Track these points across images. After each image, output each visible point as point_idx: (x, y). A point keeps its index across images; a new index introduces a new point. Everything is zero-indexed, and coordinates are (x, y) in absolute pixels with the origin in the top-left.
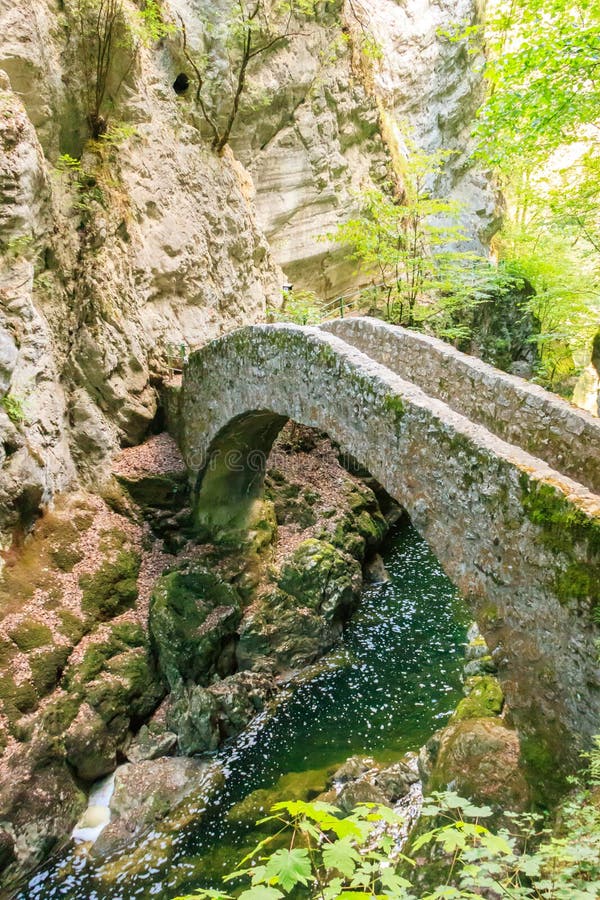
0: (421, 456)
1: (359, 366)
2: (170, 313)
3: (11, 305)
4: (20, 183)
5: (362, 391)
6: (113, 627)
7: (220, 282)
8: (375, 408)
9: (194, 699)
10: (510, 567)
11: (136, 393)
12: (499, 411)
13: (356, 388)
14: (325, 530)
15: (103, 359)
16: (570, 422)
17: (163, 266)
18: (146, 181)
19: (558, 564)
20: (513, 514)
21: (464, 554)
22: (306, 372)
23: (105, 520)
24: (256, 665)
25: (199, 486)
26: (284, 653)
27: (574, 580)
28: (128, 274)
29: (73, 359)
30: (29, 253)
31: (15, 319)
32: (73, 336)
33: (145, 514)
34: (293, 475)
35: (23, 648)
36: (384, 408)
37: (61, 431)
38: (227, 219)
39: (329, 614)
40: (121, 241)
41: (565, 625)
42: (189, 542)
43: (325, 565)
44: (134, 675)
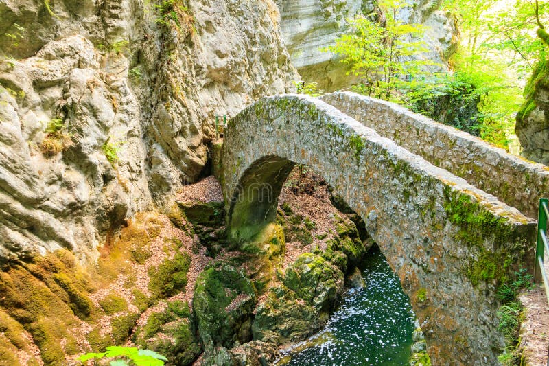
0: (374, 179)
1: (334, 118)
2: (219, 96)
3: (113, 84)
4: (122, 5)
5: (334, 135)
6: (168, 303)
7: (253, 77)
8: (343, 146)
9: (219, 356)
10: (436, 259)
11: (193, 148)
12: (436, 151)
13: (331, 133)
14: (319, 247)
15: (172, 124)
16: (489, 156)
17: (215, 64)
18: (206, 8)
19: (471, 255)
20: (438, 218)
21: (403, 251)
22: (299, 125)
23: (168, 231)
24: (265, 337)
25: (231, 211)
26: (285, 330)
27: (483, 267)
28: (191, 68)
29: (153, 123)
30: (127, 53)
31: (114, 95)
32: (153, 109)
33: (195, 229)
34: (298, 209)
35: (107, 312)
36: (349, 146)
37: (143, 170)
38: (260, 35)
39: (319, 305)
40: (187, 47)
41: (476, 303)
42: (224, 249)
43: (317, 271)
44: (180, 336)
